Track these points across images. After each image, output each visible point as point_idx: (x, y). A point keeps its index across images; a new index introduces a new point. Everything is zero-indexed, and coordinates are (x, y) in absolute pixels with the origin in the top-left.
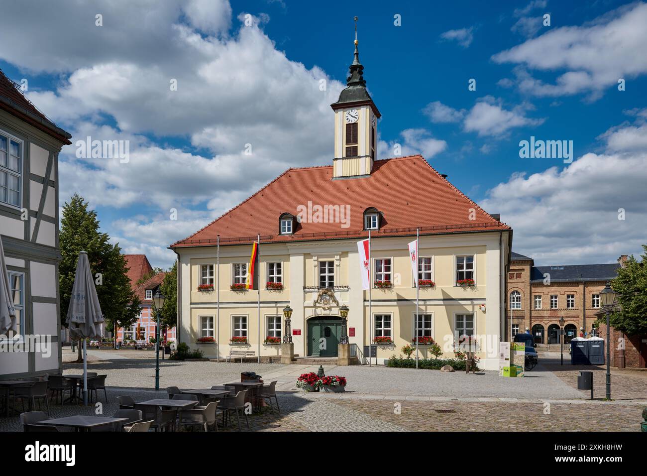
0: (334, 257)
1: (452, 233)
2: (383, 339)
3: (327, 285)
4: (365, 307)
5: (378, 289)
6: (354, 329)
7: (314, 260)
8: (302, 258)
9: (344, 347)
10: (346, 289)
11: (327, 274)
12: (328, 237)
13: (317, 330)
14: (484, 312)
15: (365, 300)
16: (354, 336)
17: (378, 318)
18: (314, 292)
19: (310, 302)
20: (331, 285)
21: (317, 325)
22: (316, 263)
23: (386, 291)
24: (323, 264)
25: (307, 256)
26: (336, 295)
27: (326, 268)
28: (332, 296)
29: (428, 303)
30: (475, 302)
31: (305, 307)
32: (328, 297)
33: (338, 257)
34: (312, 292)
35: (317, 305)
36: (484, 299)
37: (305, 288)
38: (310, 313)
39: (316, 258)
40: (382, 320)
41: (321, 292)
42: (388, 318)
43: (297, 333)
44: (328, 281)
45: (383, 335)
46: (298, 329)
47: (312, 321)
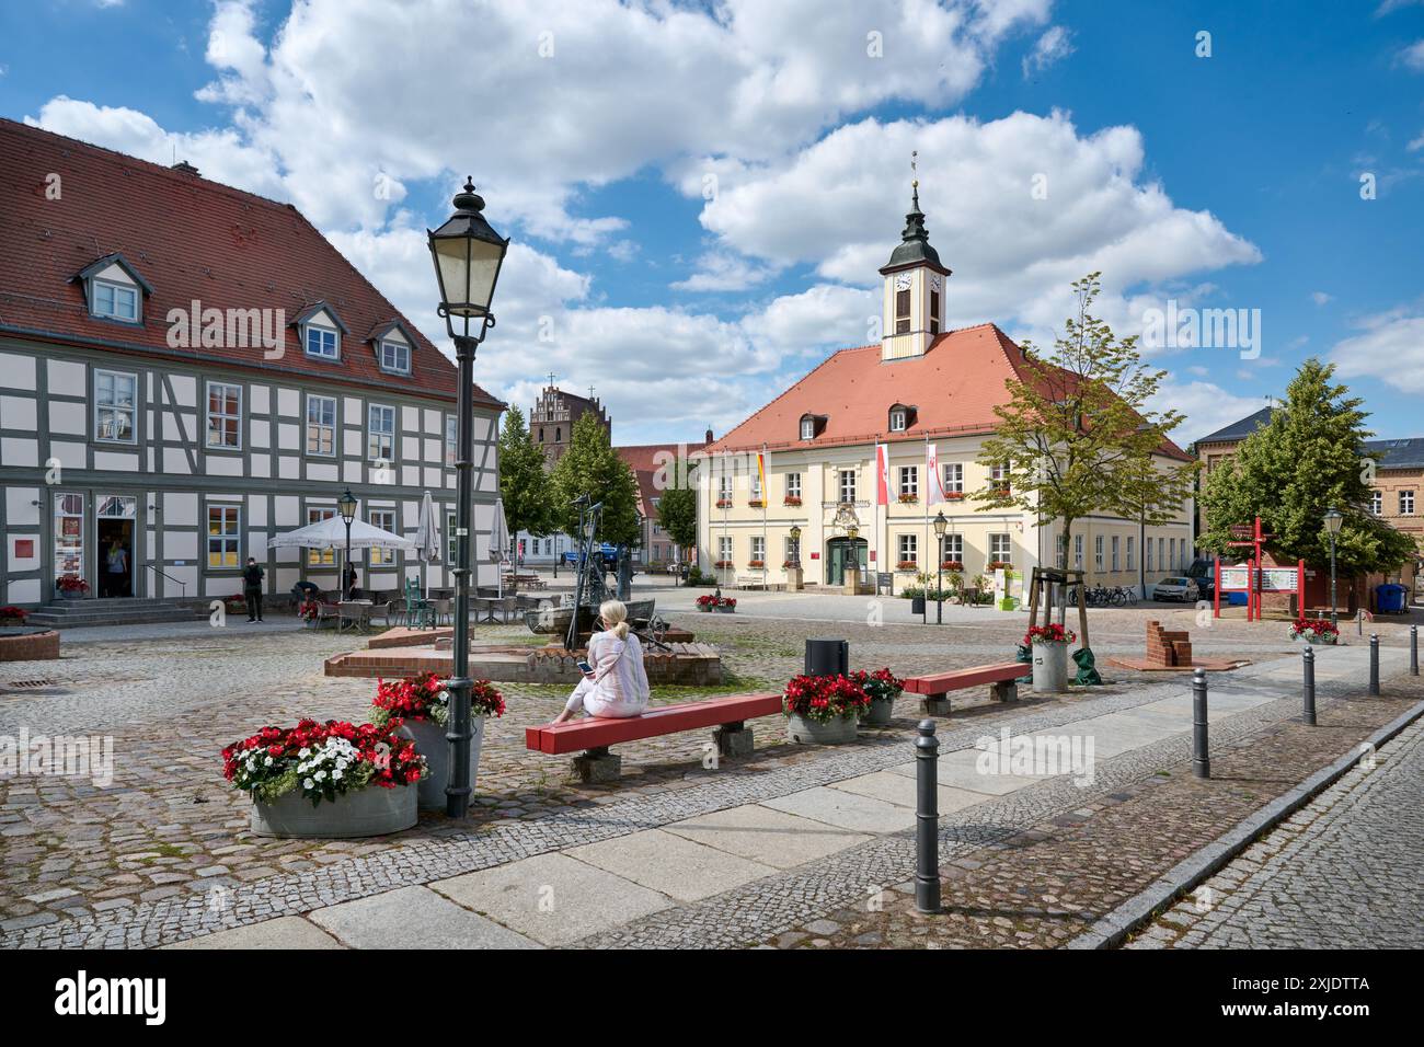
0: (853, 466)
1: (981, 435)
2: (907, 564)
3: (849, 499)
4: (887, 525)
5: (903, 504)
6: (875, 552)
7: (834, 470)
8: (820, 467)
9: (850, 574)
10: (867, 504)
11: (849, 486)
12: (847, 443)
13: (837, 552)
14: (1022, 531)
15: (888, 518)
17: (905, 539)
18: (833, 508)
19: (829, 521)
20: (853, 499)
21: (838, 547)
22: (836, 473)
23: (911, 505)
24: (844, 474)
25: (826, 465)
26: (857, 511)
27: (847, 477)
28: (852, 514)
29: (960, 520)
30: (1009, 519)
31: (823, 526)
32: (847, 515)
33: (858, 466)
34: (831, 508)
35: (837, 523)
36: (1021, 516)
37: (823, 503)
38: (829, 534)
39: (835, 467)
40: (908, 542)
41: (840, 507)
42: (914, 538)
43: (814, 556)
44: (849, 495)
45: (909, 560)
46: (815, 551)
47: (833, 543)
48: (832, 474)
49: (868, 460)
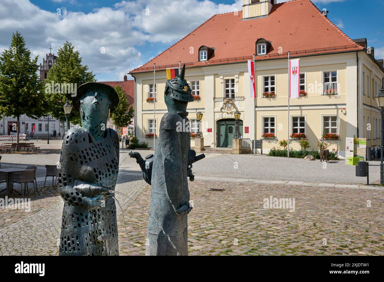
0: (234, 76)
1: (319, 55)
2: (269, 135)
3: (230, 96)
4: (256, 112)
5: (265, 98)
6: (248, 127)
7: (221, 79)
8: (212, 77)
9: (236, 141)
10: (243, 99)
11: (230, 88)
12: (230, 62)
13: (223, 129)
14: (345, 114)
15: (256, 107)
16: (248, 133)
17: (266, 119)
18: (221, 101)
19: (218, 109)
20: (233, 96)
21: (223, 125)
22: (222, 81)
23: (271, 99)
24: (227, 81)
25: (216, 75)
26: (236, 103)
27: (229, 83)
28: (233, 104)
29: (303, 108)
30: (339, 107)
31: (214, 112)
32: (230, 105)
33: (237, 76)
34: (219, 101)
35: (223, 110)
36: (345, 104)
37: (214, 98)
38: (219, 117)
39: (222, 77)
40: (269, 122)
41: (225, 101)
42: (273, 119)
43: (209, 130)
44: (230, 94)
45: (269, 132)
46: (210, 128)
47: (220, 122)
48: (220, 81)
49: (243, 72)
